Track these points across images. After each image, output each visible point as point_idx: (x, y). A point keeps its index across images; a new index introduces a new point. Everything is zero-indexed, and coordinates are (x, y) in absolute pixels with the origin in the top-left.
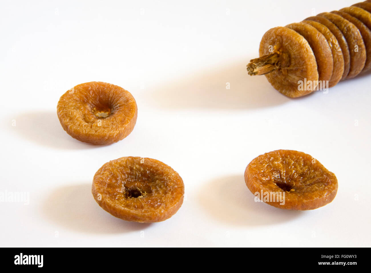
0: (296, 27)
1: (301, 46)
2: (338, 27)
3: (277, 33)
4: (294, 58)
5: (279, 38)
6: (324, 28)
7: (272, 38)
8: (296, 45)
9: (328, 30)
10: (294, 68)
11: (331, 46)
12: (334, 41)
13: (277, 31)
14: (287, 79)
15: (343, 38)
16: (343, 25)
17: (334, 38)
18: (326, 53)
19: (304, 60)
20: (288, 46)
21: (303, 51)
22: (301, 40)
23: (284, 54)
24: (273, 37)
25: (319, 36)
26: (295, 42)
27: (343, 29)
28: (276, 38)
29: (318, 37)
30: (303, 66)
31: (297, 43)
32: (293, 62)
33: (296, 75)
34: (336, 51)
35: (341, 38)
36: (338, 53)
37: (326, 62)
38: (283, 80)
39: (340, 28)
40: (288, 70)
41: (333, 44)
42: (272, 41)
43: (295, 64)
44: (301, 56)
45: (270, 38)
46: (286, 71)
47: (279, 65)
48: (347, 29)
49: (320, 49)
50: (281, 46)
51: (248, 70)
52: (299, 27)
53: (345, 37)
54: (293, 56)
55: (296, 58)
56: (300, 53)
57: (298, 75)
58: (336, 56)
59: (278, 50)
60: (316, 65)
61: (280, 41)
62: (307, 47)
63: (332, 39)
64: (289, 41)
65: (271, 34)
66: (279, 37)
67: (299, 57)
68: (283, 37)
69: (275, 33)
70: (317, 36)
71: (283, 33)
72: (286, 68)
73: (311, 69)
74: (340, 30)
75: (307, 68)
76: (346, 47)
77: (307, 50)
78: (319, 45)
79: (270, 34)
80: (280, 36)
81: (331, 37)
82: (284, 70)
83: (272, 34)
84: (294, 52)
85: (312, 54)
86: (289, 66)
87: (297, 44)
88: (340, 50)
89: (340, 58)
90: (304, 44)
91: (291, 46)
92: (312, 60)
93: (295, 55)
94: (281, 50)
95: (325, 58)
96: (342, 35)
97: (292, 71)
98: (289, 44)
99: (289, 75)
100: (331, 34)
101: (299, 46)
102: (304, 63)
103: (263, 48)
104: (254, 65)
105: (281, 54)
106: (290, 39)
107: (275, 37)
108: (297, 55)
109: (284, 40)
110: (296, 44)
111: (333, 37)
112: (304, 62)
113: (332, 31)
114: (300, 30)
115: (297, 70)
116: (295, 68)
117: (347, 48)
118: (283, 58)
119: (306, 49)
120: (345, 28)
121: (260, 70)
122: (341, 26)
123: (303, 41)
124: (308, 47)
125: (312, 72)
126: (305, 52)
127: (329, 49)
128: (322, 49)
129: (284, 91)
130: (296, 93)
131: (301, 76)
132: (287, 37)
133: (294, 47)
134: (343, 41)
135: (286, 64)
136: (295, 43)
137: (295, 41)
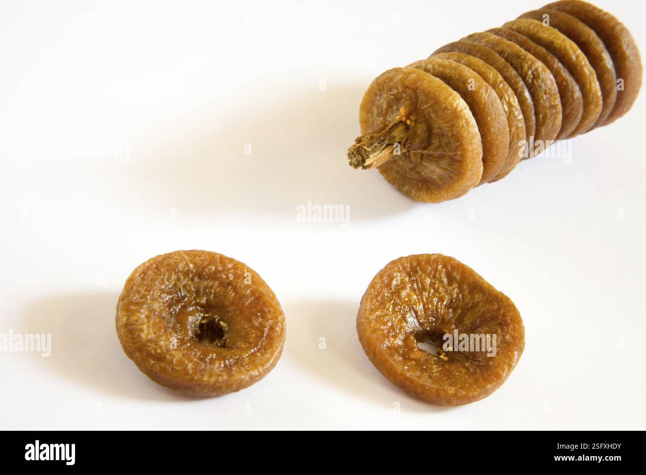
0: (441, 69)
1: (456, 115)
2: (516, 69)
3: (407, 83)
4: (438, 135)
5: (409, 91)
6: (492, 73)
7: (395, 91)
8: (446, 111)
9: (500, 78)
10: (436, 154)
11: (506, 109)
12: (511, 100)
13: (406, 78)
14: (418, 169)
15: (527, 94)
16: (526, 66)
17: (512, 94)
18: (499, 126)
19: (458, 141)
20: (428, 110)
21: (459, 125)
22: (457, 102)
23: (419, 125)
24: (397, 89)
25: (486, 91)
26: (445, 105)
27: (526, 74)
28: (404, 92)
29: (486, 94)
30: (456, 150)
31: (449, 108)
32: (435, 142)
33: (438, 166)
34: (514, 119)
35: (523, 92)
36: (518, 123)
37: (497, 142)
38: (407, 169)
39: (520, 71)
40: (422, 155)
41: (510, 105)
42: (393, 95)
43: (439, 146)
44: (455, 133)
45: (389, 88)
46: (419, 156)
47: (407, 146)
48: (532, 73)
49: (489, 118)
50: (414, 110)
51: (350, 158)
52: (447, 71)
53: (529, 91)
54: (436, 131)
55: (443, 135)
56: (453, 126)
57: (442, 166)
58: (513, 129)
59: (408, 116)
60: (480, 150)
61: (411, 99)
62: (467, 117)
63: (508, 95)
64: (432, 102)
65: (392, 83)
66: (411, 90)
67: (450, 134)
68: (418, 91)
69: (402, 81)
70: (484, 93)
71: (419, 83)
72: (420, 151)
73: (473, 158)
74: (520, 75)
75: (463, 156)
76: (531, 110)
77: (467, 123)
78: (487, 110)
79: (390, 82)
80: (413, 90)
81: (506, 91)
82: (415, 154)
83: (395, 83)
84: (439, 124)
85: (476, 129)
86: (425, 148)
87: (448, 110)
88: (521, 117)
89: (520, 133)
90: (461, 111)
91: (434, 111)
92: (476, 141)
93: (440, 128)
94: (413, 118)
95: (497, 135)
96: (525, 87)
97: (431, 158)
98: (430, 107)
99: (423, 163)
100: (507, 85)
101: (452, 113)
102: (458, 147)
103: (370, 104)
104: (366, 151)
105: (413, 124)
106: (434, 98)
107: (401, 89)
108: (446, 130)
109: (422, 97)
110: (446, 108)
111: (510, 91)
112: (458, 144)
113: (506, 79)
114: (450, 77)
115: (442, 157)
116: (439, 153)
117: (533, 112)
118: (415, 133)
119: (466, 120)
120: (530, 72)
121: (376, 160)
122: (522, 67)
123: (461, 104)
124: (470, 116)
125: (474, 163)
126: (463, 126)
127: (504, 117)
128: (492, 119)
129: (406, 188)
130: (433, 195)
131: (449, 169)
132: (428, 94)
133: (441, 114)
134: (526, 99)
135: (420, 144)
136: (443, 107)
137: (444, 103)
